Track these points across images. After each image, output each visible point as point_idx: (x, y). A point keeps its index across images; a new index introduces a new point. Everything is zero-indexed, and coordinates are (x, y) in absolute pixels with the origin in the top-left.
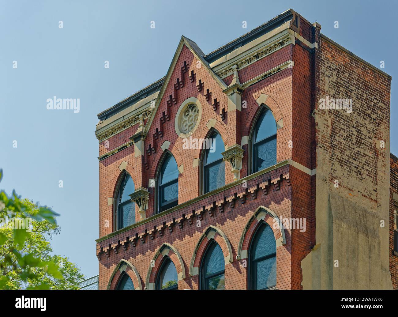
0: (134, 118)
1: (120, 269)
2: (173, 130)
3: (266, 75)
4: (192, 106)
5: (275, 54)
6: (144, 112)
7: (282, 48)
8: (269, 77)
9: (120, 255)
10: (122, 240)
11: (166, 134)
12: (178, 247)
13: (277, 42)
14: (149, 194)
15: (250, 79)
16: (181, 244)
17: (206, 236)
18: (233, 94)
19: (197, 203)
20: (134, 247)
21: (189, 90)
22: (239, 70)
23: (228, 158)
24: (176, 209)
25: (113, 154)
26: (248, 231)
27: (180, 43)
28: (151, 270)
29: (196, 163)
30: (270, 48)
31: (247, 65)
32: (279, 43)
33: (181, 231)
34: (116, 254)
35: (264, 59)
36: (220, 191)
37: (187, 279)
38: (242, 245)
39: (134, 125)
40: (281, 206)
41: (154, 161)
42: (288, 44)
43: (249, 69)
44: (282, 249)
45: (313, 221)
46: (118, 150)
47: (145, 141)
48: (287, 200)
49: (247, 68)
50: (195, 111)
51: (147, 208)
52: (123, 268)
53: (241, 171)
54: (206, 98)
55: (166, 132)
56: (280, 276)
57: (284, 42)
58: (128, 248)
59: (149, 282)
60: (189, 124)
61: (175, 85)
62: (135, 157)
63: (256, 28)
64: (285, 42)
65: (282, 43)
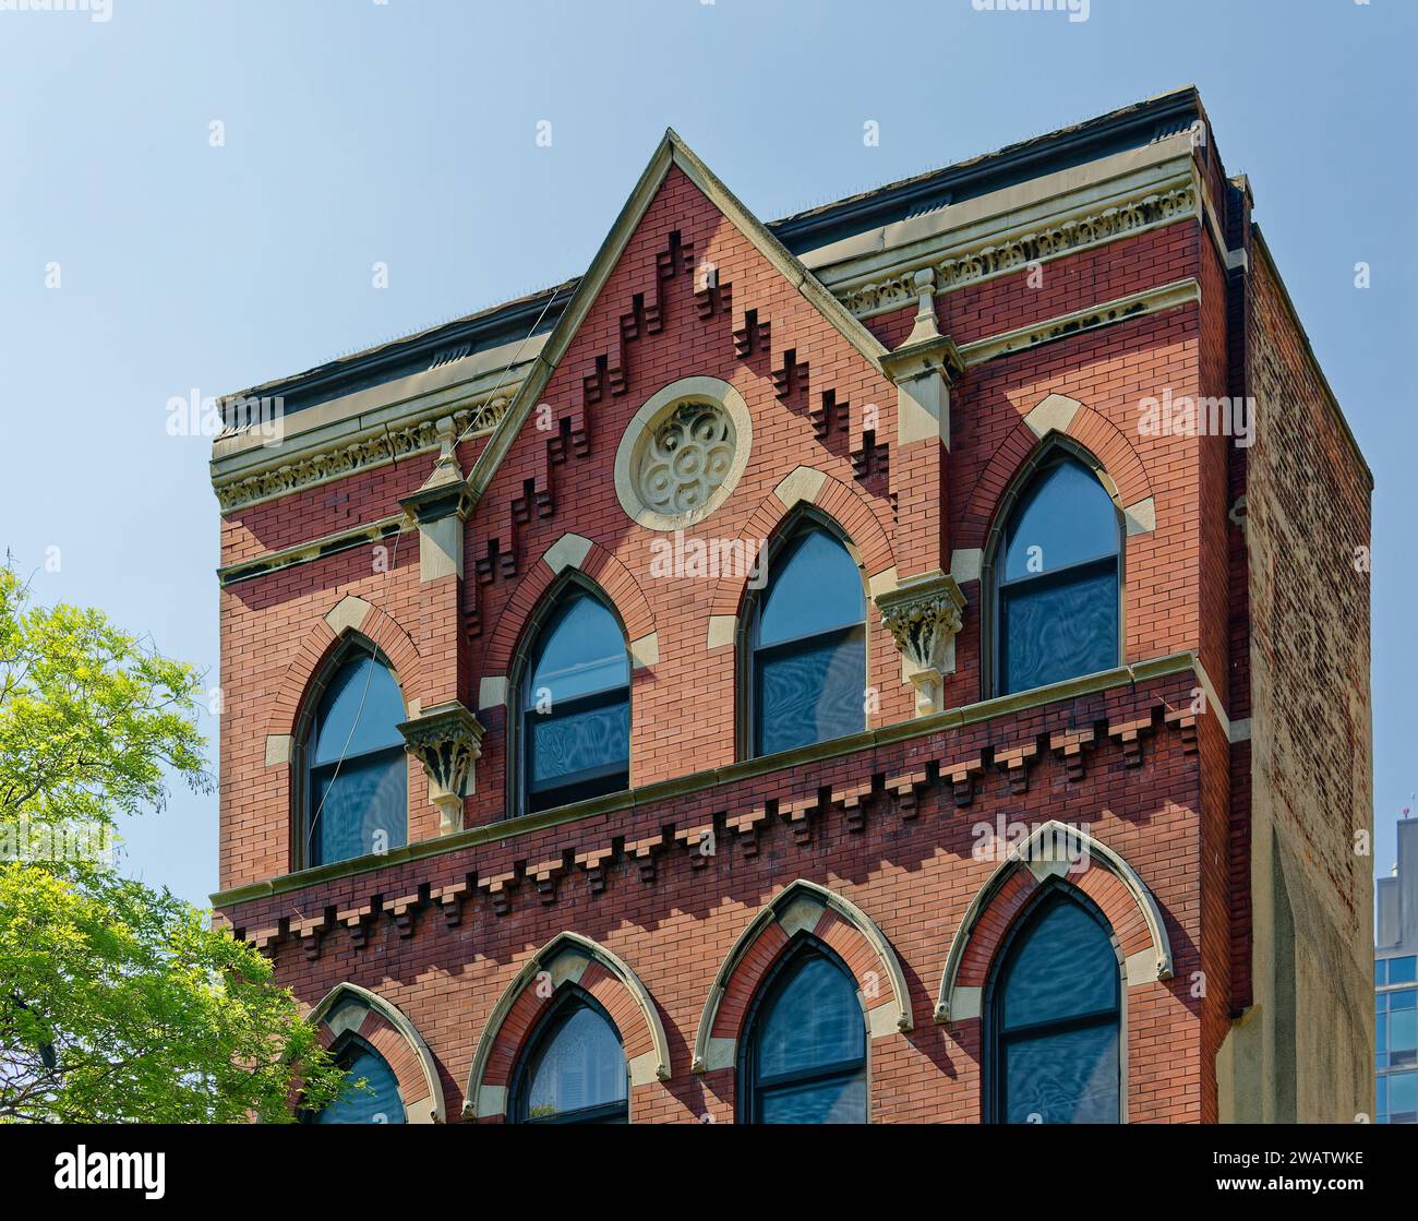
0: (410, 428)
1: (330, 1021)
2: (608, 495)
3: (1073, 325)
4: (697, 414)
5: (1113, 248)
6: (464, 408)
7: (1152, 230)
8: (1089, 335)
9: (327, 966)
10: (346, 905)
11: (571, 506)
12: (635, 955)
13: (1133, 202)
14: (483, 736)
15: (994, 333)
16: (649, 943)
17: (777, 919)
18: (925, 375)
19: (735, 787)
20: (404, 938)
21: (686, 346)
22: (940, 292)
23: (902, 618)
24: (630, 801)
25: (295, 563)
26: (990, 914)
27: (655, 156)
28: (493, 1035)
29: (723, 632)
30: (1096, 222)
31: (978, 277)
32: (1137, 209)
33: (649, 893)
34: (312, 960)
35: (1061, 265)
36: (853, 745)
37: (681, 1079)
38: (959, 967)
39: (404, 460)
40: (1148, 830)
41: (507, 607)
42: (1177, 217)
43: (984, 295)
44: (1156, 995)
45: (1239, 913)
46: (324, 549)
47: (467, 525)
48: (1175, 808)
49: (978, 289)
50: (710, 435)
51: (471, 790)
52: (347, 1020)
53: (949, 682)
54: (776, 385)
55: (571, 498)
56: (1145, 1097)
57: (1161, 206)
58: (374, 940)
59: (482, 1083)
60: (678, 481)
61: (623, 318)
62: (422, 580)
63: (1025, 140)
64: (1166, 211)
65: (1149, 212)
